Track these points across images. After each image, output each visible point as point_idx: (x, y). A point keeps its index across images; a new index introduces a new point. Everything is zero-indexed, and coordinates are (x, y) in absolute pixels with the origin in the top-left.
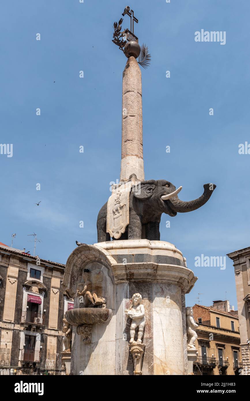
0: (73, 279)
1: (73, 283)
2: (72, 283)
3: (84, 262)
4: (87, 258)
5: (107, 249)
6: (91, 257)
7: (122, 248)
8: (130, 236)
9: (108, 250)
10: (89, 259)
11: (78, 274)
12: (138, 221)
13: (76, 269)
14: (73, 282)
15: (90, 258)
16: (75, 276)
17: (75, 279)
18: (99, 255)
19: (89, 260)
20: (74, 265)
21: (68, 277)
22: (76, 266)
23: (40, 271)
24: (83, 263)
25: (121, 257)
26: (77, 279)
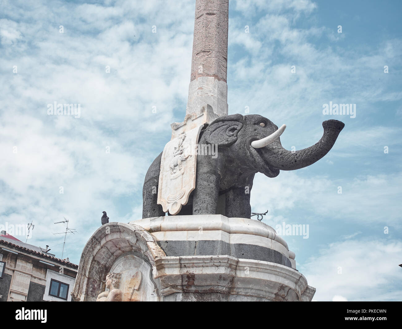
0: (91, 286)
1: (92, 294)
2: (90, 292)
3: (113, 254)
4: (116, 247)
5: (151, 231)
6: (123, 245)
7: (177, 230)
8: (195, 211)
9: (153, 232)
10: (120, 249)
11: (100, 278)
12: (211, 184)
13: (98, 267)
14: (92, 291)
15: (123, 248)
16: (94, 281)
17: (96, 285)
18: (135, 240)
19: (120, 251)
20: (94, 260)
21: (83, 282)
22: (99, 263)
23: (68, 285)
24: (111, 256)
25: (174, 245)
26: (99, 287)
